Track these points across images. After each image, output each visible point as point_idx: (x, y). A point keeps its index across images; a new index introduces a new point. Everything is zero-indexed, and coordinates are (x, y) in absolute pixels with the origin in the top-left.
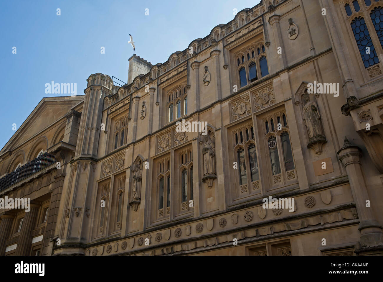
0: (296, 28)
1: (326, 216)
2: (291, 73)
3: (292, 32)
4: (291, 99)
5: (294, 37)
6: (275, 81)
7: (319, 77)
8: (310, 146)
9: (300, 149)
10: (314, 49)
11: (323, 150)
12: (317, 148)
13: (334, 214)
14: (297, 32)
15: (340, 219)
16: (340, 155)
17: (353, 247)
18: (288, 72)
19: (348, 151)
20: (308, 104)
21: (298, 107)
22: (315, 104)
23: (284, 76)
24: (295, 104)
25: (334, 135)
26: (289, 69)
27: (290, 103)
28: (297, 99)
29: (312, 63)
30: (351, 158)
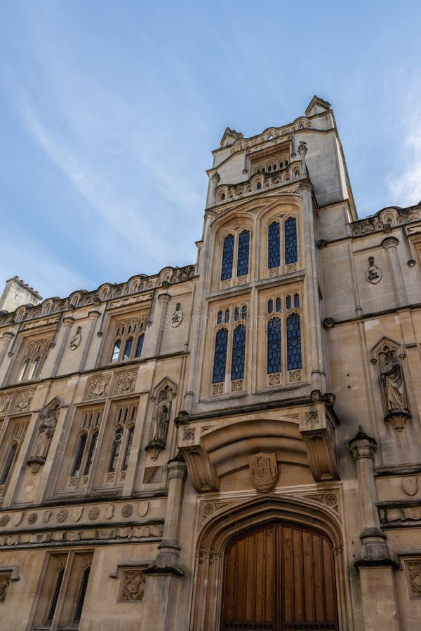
0: (181, 316)
1: (136, 529)
2: (159, 363)
3: (175, 319)
4: (148, 392)
5: (175, 325)
6: (142, 367)
7: (182, 376)
8: (147, 449)
9: (137, 451)
10: (188, 344)
11: (159, 456)
12: (153, 453)
13: (143, 528)
14: (180, 320)
15: (147, 534)
16: (169, 466)
17: (148, 565)
18: (157, 362)
19: (176, 463)
20: (163, 403)
21: (152, 404)
22: (168, 404)
23: (151, 365)
24: (151, 398)
25: (174, 442)
26: (158, 358)
27: (146, 396)
28: (156, 394)
29: (181, 359)
30: (176, 472)
